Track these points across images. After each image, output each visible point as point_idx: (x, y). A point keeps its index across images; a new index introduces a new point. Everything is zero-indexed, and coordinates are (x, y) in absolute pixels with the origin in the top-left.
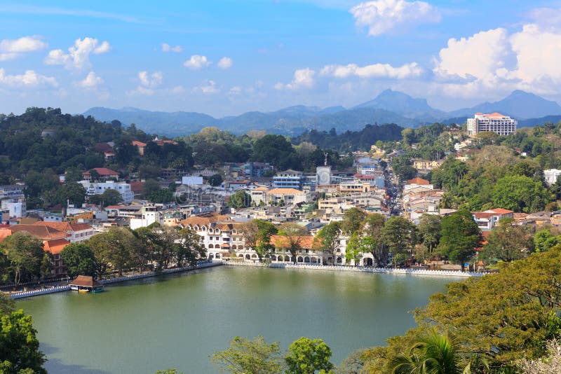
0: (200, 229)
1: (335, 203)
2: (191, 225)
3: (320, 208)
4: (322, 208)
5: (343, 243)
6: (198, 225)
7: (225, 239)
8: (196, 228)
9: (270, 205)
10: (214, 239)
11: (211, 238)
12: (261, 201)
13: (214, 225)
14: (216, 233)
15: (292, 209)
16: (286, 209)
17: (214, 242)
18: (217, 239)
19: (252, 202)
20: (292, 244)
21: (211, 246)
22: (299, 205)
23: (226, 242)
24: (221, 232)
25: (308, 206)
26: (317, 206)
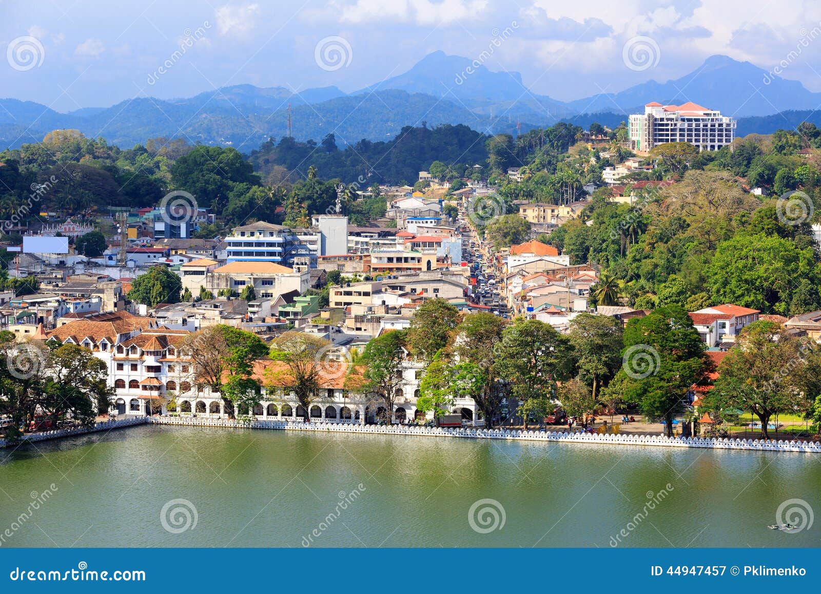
0: (95, 346)
1: (366, 294)
2: (75, 338)
3: (332, 305)
4: (337, 304)
5: (409, 375)
6: (92, 339)
7: (150, 369)
8: (87, 344)
9: (224, 298)
10: (127, 367)
11: (120, 367)
12: (203, 290)
13: (126, 337)
14: (131, 356)
15: (272, 307)
16: (259, 306)
17: (127, 374)
18: (134, 367)
19: (183, 292)
20: (301, 378)
21: (120, 384)
22: (289, 297)
23: (152, 374)
24: (143, 354)
25: (308, 298)
26: (325, 301)
